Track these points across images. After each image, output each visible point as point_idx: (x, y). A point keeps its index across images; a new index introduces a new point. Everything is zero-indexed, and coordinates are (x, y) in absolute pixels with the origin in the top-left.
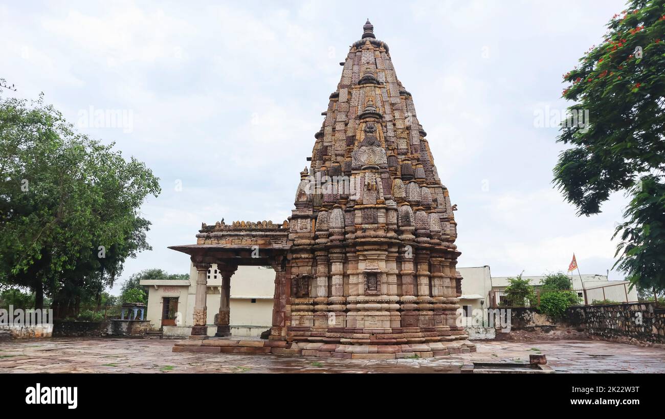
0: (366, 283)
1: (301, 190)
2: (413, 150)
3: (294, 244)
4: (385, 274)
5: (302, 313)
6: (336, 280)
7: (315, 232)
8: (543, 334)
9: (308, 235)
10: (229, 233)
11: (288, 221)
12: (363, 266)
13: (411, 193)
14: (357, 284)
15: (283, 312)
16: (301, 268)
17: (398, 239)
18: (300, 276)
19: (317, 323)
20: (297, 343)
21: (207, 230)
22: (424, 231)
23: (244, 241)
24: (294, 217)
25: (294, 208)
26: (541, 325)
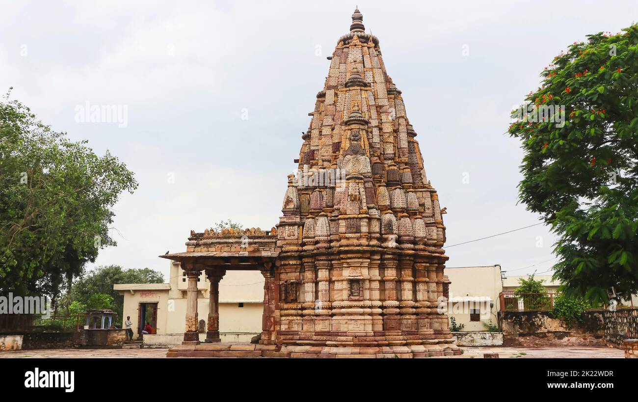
0: (349, 289)
1: (288, 197)
2: (401, 153)
3: (282, 251)
4: (368, 281)
5: (290, 318)
6: (323, 286)
7: (303, 239)
8: (557, 341)
9: (295, 242)
10: (218, 240)
11: (276, 228)
12: (347, 273)
13: (396, 200)
14: (341, 290)
15: (272, 317)
16: (289, 274)
17: (381, 247)
18: (289, 282)
19: (305, 327)
20: (286, 346)
21: (196, 238)
22: (408, 237)
23: (233, 248)
24: (282, 225)
25: (282, 215)
26: (553, 330)
